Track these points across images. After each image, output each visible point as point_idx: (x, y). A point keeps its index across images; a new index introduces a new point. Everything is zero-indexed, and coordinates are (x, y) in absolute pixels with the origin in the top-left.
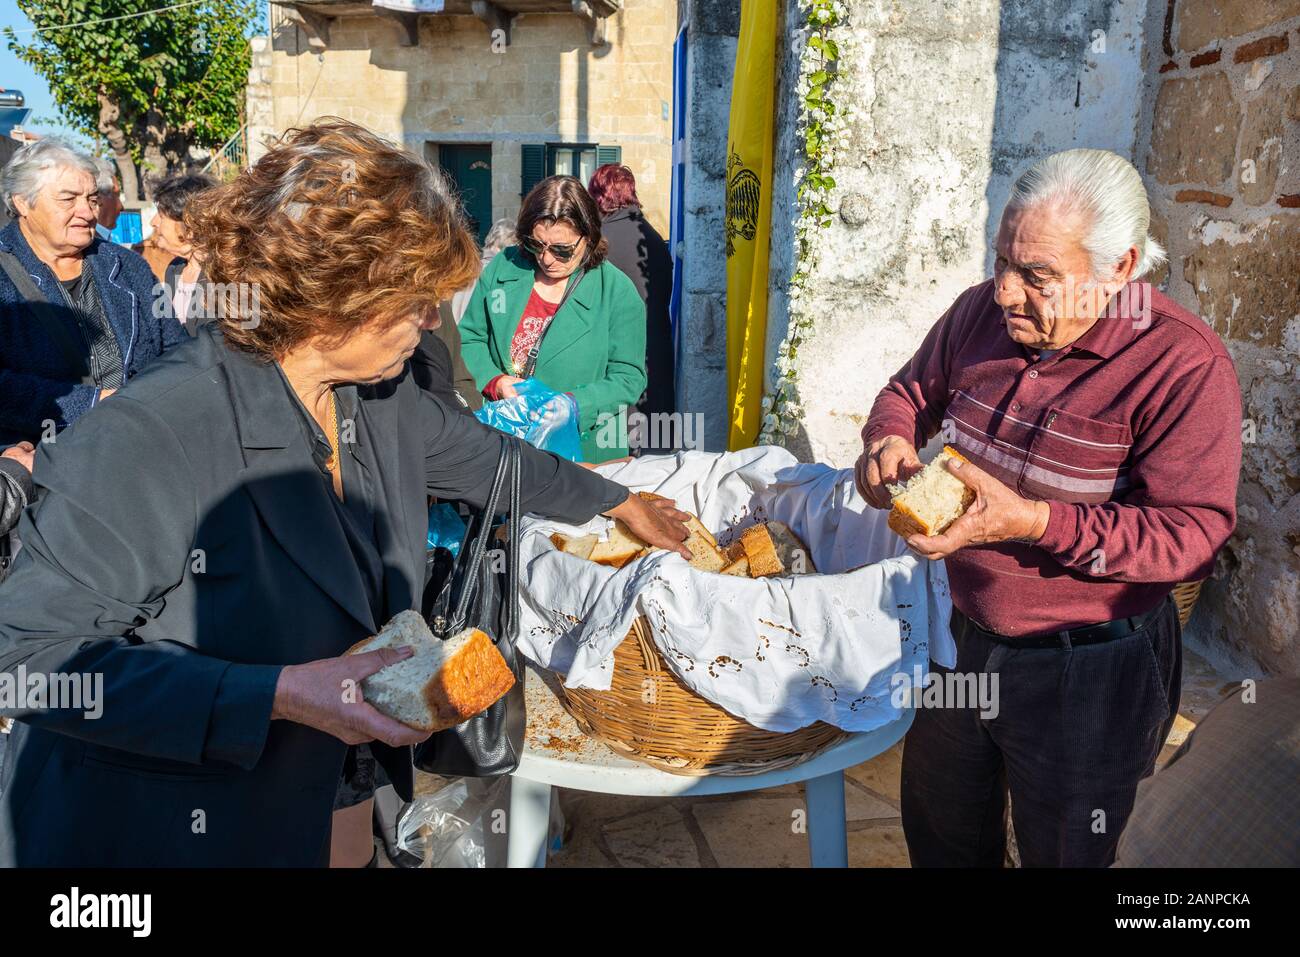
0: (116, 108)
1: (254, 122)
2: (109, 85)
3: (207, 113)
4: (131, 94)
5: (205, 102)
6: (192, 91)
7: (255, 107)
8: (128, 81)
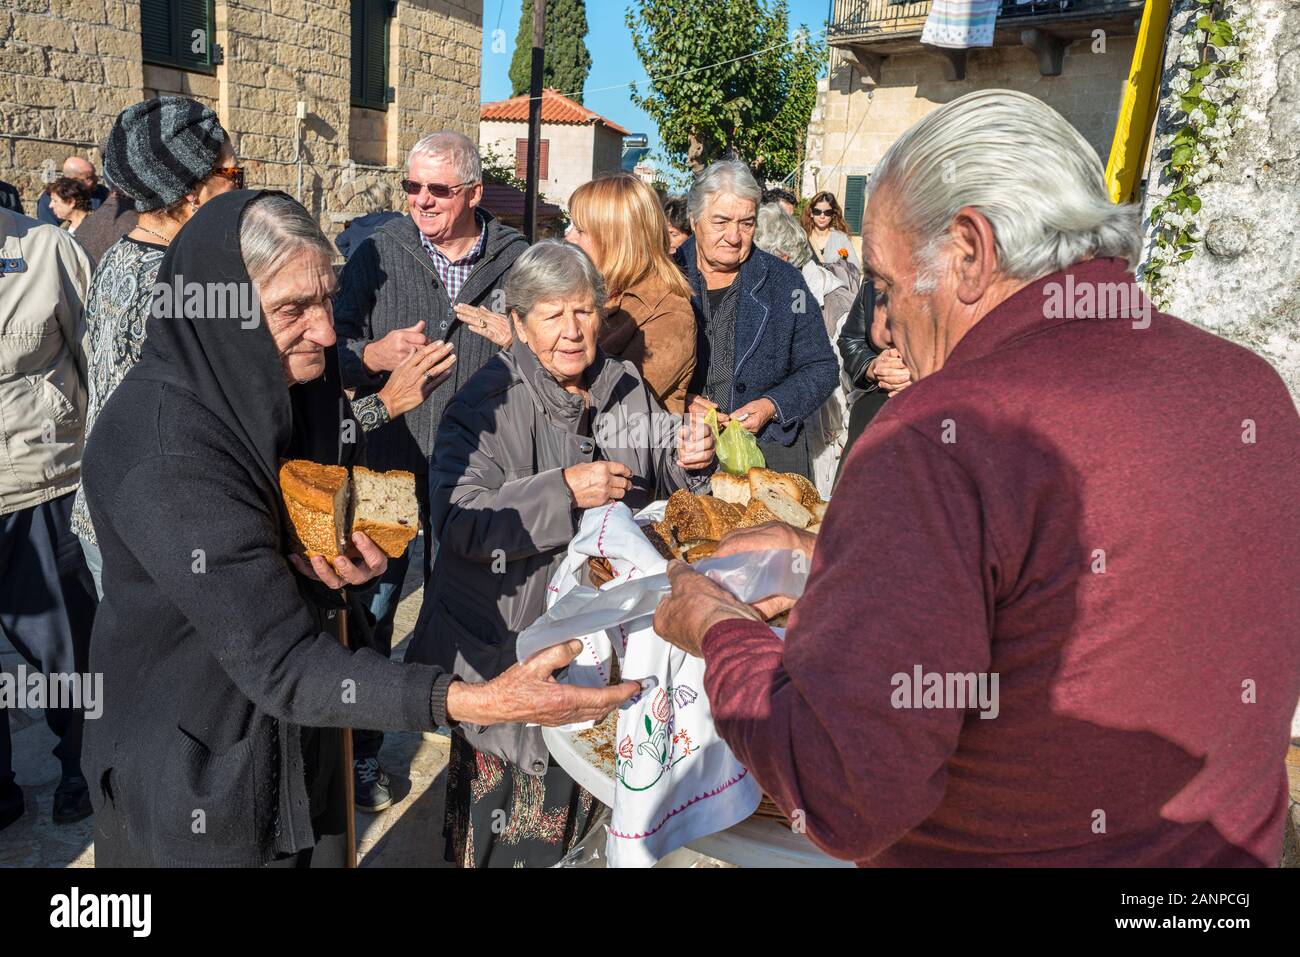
0: (701, 145)
1: (811, 156)
2: (697, 126)
3: (775, 149)
4: (713, 133)
5: (774, 139)
6: (764, 130)
7: (814, 143)
8: (712, 122)
